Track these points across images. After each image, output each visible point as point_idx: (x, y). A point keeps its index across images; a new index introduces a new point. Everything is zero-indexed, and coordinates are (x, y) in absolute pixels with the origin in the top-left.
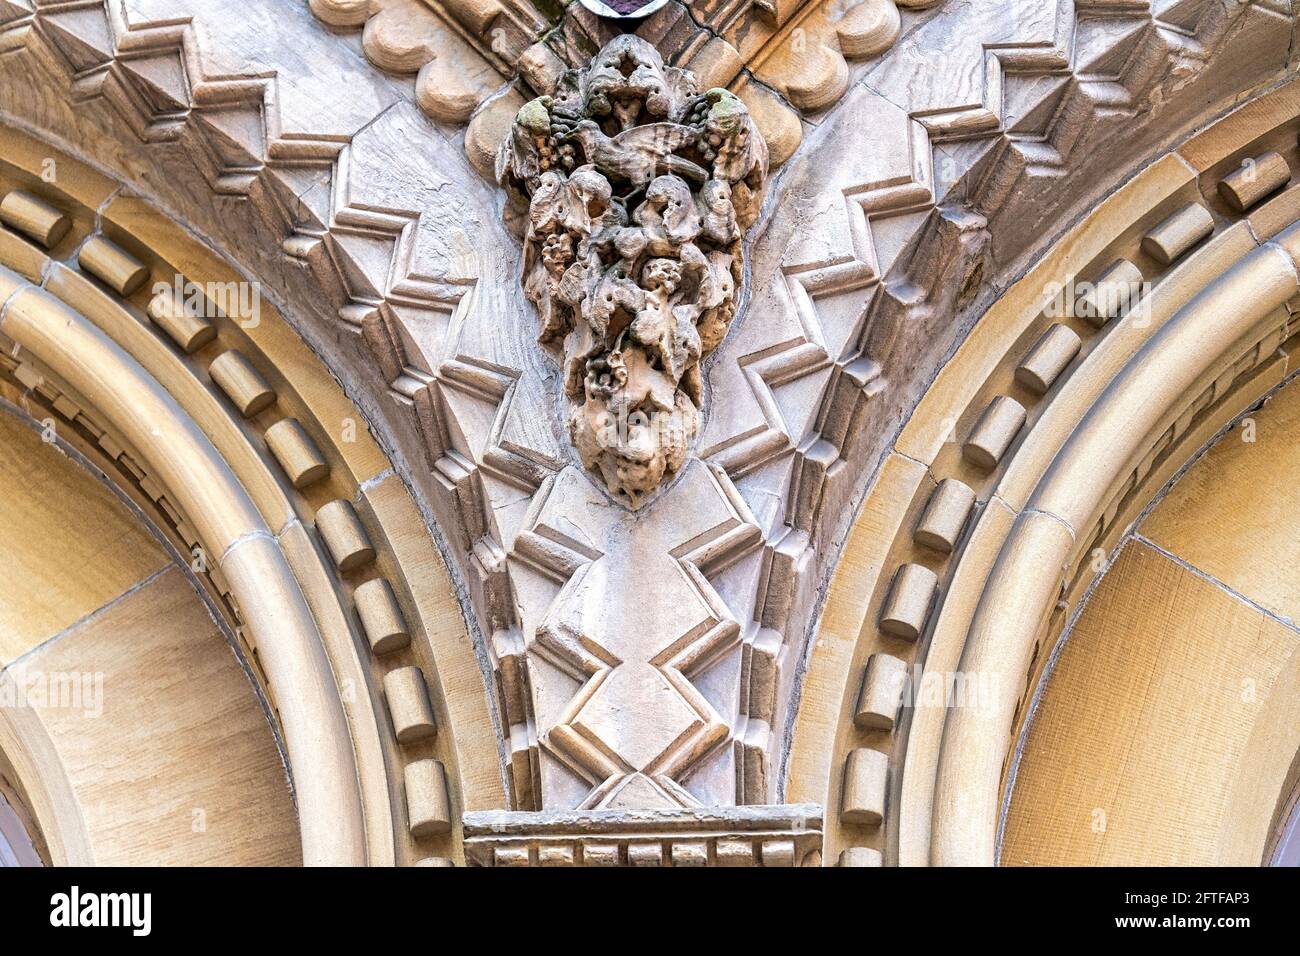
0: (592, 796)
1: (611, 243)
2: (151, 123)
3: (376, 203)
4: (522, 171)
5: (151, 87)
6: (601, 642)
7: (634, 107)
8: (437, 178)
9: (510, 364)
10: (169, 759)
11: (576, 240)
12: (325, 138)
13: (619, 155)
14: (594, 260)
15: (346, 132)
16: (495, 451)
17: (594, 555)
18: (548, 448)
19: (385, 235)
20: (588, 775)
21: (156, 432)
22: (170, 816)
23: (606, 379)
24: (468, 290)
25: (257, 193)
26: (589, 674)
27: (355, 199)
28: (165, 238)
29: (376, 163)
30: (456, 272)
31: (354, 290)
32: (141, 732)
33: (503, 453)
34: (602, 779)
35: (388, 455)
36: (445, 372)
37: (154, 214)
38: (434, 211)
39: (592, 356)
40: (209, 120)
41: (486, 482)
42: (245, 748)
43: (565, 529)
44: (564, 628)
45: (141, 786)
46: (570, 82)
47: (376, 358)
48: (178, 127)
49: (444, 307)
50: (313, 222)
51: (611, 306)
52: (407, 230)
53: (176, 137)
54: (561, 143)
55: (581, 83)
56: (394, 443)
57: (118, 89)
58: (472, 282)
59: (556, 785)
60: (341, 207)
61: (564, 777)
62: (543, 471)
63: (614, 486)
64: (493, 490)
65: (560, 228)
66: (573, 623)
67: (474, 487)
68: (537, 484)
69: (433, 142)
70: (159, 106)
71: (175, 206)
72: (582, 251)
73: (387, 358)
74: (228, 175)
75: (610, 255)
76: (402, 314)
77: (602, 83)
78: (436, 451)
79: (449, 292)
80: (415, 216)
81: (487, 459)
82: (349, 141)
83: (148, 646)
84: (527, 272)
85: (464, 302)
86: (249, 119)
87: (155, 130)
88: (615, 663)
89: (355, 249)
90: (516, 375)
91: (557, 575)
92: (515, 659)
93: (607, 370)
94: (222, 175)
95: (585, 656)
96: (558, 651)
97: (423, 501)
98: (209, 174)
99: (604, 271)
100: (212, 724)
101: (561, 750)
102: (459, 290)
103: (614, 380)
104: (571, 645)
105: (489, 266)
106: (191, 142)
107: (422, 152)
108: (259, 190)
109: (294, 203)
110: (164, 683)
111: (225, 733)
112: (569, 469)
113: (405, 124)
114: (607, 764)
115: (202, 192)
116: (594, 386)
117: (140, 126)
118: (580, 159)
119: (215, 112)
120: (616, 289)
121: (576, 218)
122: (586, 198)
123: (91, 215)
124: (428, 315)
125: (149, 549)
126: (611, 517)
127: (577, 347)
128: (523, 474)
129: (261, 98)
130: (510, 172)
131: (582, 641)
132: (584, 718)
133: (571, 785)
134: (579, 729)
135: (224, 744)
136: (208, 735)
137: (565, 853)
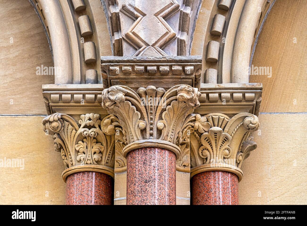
0: (137, 52)
6: (140, 9)
10: (16, 41)
20: (136, 46)
22: (16, 57)
26: (137, 18)
32: (8, 33)
34: (140, 48)
42: (38, 38)
44: (130, 5)
45: (8, 48)
59: (127, 49)
61: (129, 47)
66: (133, 3)
83: (11, 8)
88: (144, 15)
92: (116, 13)
95: (136, 13)
96: (128, 11)
100: (29, 30)
101: (129, 39)
104: (132, 10)
110: (15, 19)
111: (32, 33)
114: (142, 43)
131: (135, 9)
132: (135, 31)
133: (131, 49)
134: (134, 33)
135: (32, 36)
136: (28, 34)
137: (129, 68)
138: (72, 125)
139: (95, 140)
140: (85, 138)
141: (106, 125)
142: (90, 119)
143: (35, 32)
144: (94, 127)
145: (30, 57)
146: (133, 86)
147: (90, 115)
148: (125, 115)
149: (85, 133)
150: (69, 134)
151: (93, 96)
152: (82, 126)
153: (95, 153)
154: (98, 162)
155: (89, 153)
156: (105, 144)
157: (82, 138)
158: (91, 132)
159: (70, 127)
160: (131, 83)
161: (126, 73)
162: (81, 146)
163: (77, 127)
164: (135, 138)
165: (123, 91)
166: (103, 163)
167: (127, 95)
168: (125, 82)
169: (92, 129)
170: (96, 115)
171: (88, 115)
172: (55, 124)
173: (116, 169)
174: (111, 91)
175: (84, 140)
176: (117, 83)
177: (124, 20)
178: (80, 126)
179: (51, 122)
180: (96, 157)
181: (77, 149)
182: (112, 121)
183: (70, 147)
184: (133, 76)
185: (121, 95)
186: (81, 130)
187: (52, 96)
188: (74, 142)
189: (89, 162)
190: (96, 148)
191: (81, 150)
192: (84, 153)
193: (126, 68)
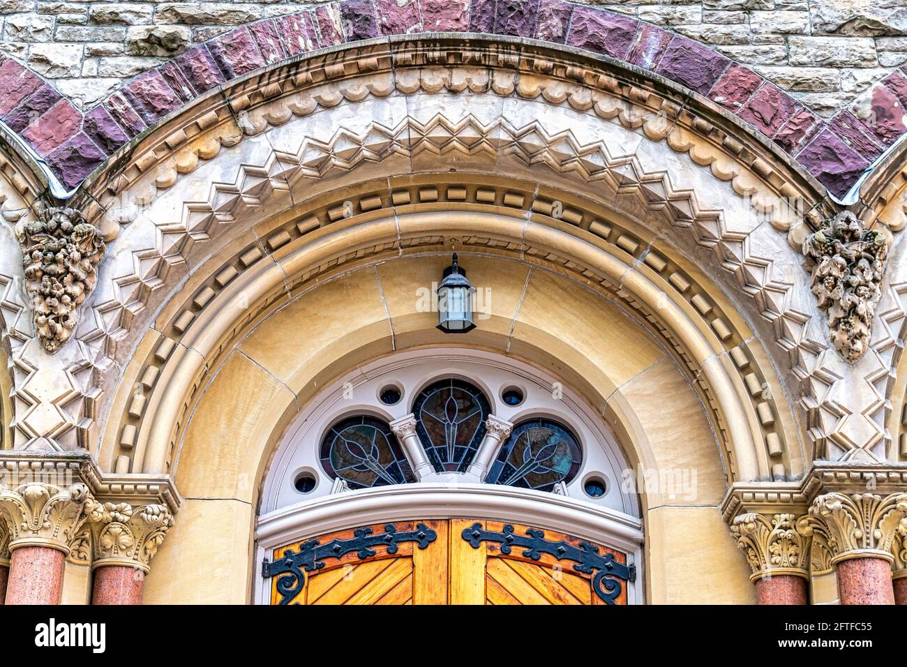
0: (847, 455)
1: (848, 281)
2: (676, 221)
3: (759, 256)
4: (815, 253)
5: (679, 211)
6: (846, 407)
7: (850, 234)
8: (778, 249)
9: (808, 313)
10: (673, 420)
11: (836, 279)
12: (741, 233)
13: (848, 252)
14: (842, 286)
15: (748, 232)
16: (804, 341)
17: (841, 378)
18: (824, 343)
19: (762, 266)
20: (844, 448)
21: (678, 321)
22: (676, 439)
23: (848, 325)
24: (791, 287)
25: (717, 249)
26: (842, 416)
27: (752, 254)
28: (672, 254)
29: (758, 242)
30: (786, 281)
31: (750, 282)
32: (663, 412)
33: (807, 342)
34: (848, 450)
35: (752, 331)
36: (785, 314)
37: (669, 246)
38: (778, 260)
39: (844, 318)
40: (700, 223)
41: (801, 350)
42: (697, 418)
43: (831, 370)
44: (833, 401)
45: (666, 429)
46: (827, 223)
47: (758, 305)
48: (689, 224)
49: (783, 292)
50: (735, 259)
51: (850, 303)
52: (769, 266)
53: (687, 227)
54: (828, 246)
55: (830, 224)
56: (754, 327)
57: (667, 210)
58: (793, 285)
59: (832, 450)
60: (747, 257)
61: (835, 447)
62: (821, 349)
63: (846, 356)
64: (803, 353)
65: (830, 275)
66: (836, 400)
67: (796, 352)
68: (819, 353)
69: (777, 237)
70: (680, 216)
71: (676, 243)
72: (839, 283)
73: (762, 305)
74: (704, 240)
75: (847, 285)
76: (769, 293)
77: (840, 227)
78: (779, 337)
79: (785, 287)
80: (772, 261)
81: (801, 344)
82: (749, 234)
83: (662, 383)
84: (814, 285)
85: (790, 291)
86: (713, 224)
87: (678, 223)
88: (850, 413)
89: (751, 270)
90: (810, 317)
91: (828, 383)
92: (815, 409)
93: (848, 322)
94: (701, 240)
95: (841, 411)
96: (831, 408)
97: (765, 347)
98: (697, 239)
99: (845, 290)
100: (686, 409)
101: (835, 440)
102: (788, 286)
103: (850, 325)
104: (836, 407)
105: (798, 279)
106: (693, 229)
107: (773, 240)
108: (717, 247)
109: (728, 252)
110: (669, 395)
111: (690, 413)
112: (830, 350)
113: (766, 230)
114: (851, 445)
115: (691, 243)
116: (844, 327)
117: (672, 221)
118: (834, 253)
119: (701, 221)
120: (851, 297)
121: (835, 272)
122: (839, 266)
123: (646, 244)
124: (777, 294)
125: (659, 350)
126: (845, 366)
127: (834, 313)
128: (815, 350)
129: (718, 218)
130: (810, 253)
131: (839, 405)
132: (842, 430)
133: (838, 450)
134: (841, 434)
135: (690, 416)
136: (685, 413)
137: (845, 475)
138: (765, 525)
139: (790, 542)
140: (780, 539)
141: (803, 526)
142: (786, 520)
143: (694, 410)
144: (790, 528)
145: (691, 440)
146: (846, 492)
147: (787, 516)
148: (839, 522)
149: (782, 535)
150: (762, 534)
151: (789, 495)
152: (777, 527)
153: (791, 555)
154: (794, 565)
155: (785, 555)
156: (800, 546)
157: (777, 539)
158: (788, 533)
159: (764, 527)
160: (845, 489)
161: (841, 479)
162: (777, 548)
163: (771, 528)
164: (850, 547)
165: (840, 500)
166: (799, 565)
167: (843, 503)
168: (839, 488)
169: (789, 531)
170: (792, 516)
171: (783, 516)
172: (751, 526)
173: (813, 573)
174: (829, 499)
175: (779, 541)
176: (834, 490)
177: (825, 418)
178: (774, 526)
179: (746, 524)
180: (792, 559)
181: (772, 551)
182: (810, 523)
183: (763, 549)
184: (847, 482)
185: (838, 504)
186: (776, 531)
187: (744, 494)
188: (768, 543)
189: (785, 565)
190: (792, 550)
191: (776, 552)
192: (779, 555)
193: (841, 474)
